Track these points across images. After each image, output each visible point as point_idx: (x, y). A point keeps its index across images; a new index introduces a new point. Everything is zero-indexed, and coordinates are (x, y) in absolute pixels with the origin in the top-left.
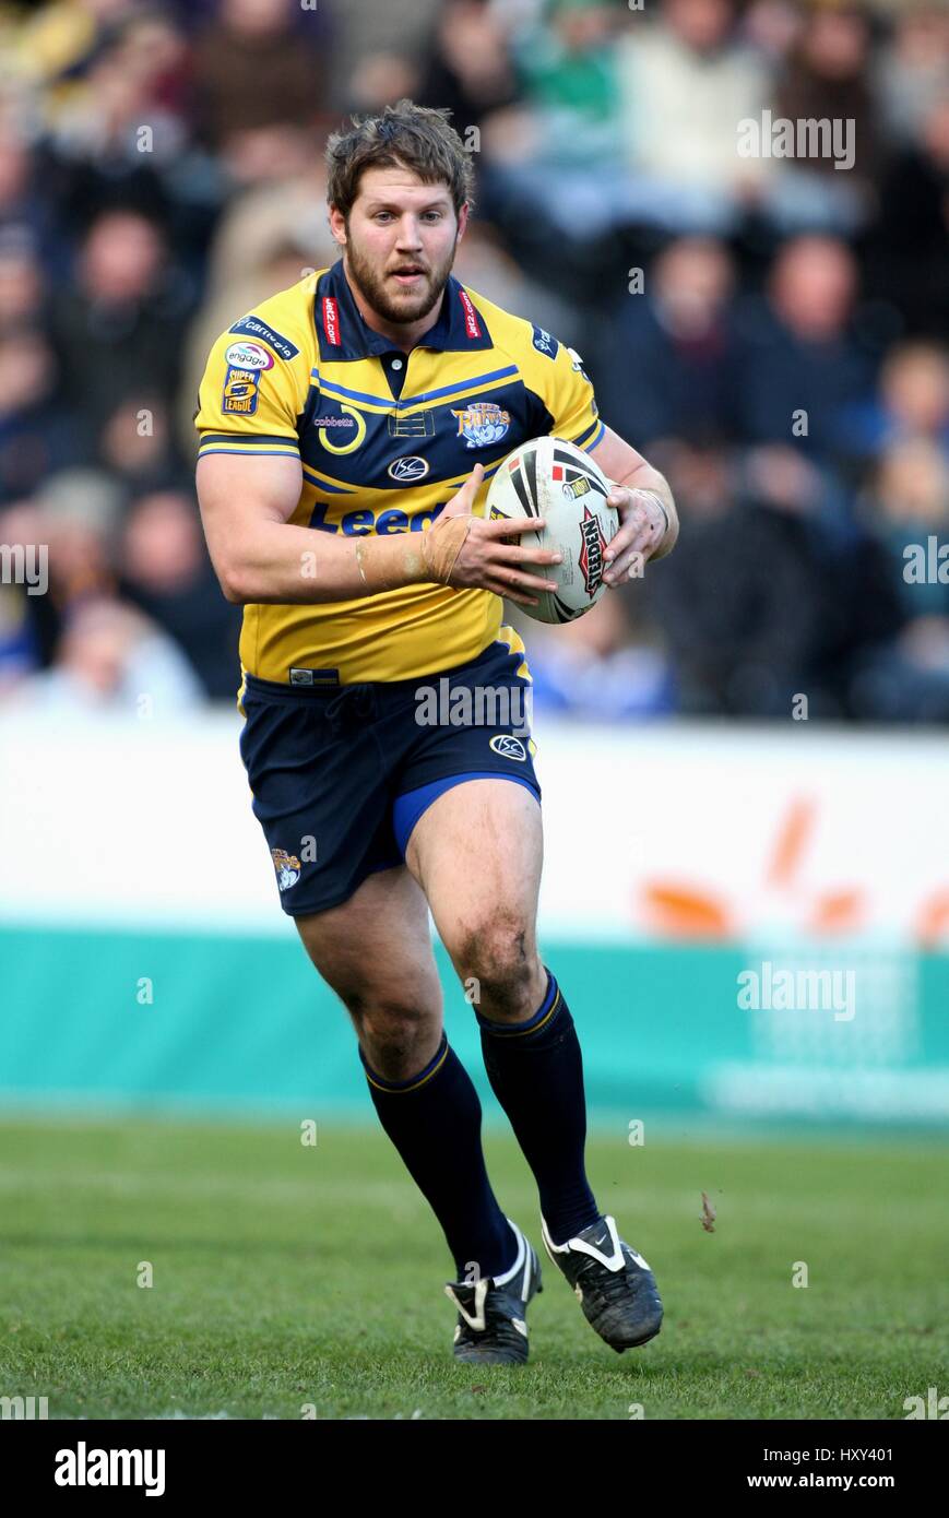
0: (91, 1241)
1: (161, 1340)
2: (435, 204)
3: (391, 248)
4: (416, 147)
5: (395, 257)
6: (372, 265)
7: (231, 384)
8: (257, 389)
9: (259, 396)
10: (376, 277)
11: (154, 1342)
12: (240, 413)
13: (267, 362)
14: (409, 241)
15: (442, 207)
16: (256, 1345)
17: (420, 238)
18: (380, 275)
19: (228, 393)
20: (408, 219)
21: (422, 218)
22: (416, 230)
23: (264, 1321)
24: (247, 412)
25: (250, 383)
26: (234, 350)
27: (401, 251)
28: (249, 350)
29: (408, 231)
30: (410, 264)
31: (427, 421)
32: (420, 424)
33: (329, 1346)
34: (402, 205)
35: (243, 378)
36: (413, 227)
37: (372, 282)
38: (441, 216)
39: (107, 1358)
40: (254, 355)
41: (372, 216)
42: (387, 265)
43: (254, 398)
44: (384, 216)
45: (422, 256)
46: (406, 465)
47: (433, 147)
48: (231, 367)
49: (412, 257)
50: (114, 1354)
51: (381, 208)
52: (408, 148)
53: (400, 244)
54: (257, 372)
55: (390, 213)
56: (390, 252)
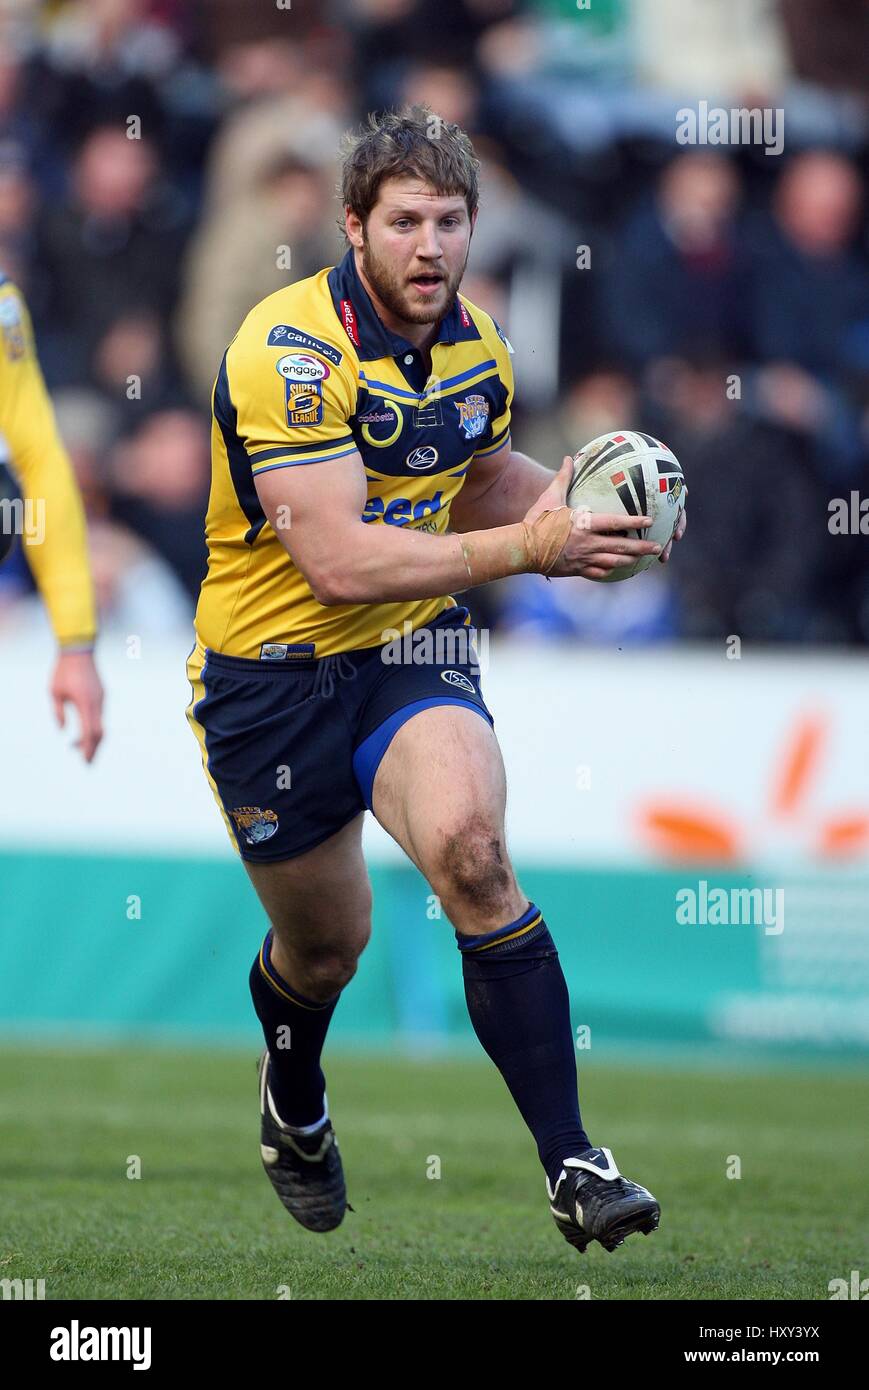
0: (83, 1172)
1: (154, 1274)
2: (455, 212)
3: (411, 254)
4: (436, 161)
5: (415, 264)
6: (391, 272)
7: (293, 399)
8: (322, 399)
9: (324, 404)
10: (396, 284)
11: (148, 1275)
12: (308, 424)
13: (323, 371)
14: (430, 249)
15: (460, 214)
16: (251, 1279)
17: (441, 245)
18: (400, 281)
19: (292, 407)
20: (429, 226)
21: (440, 225)
22: (436, 236)
23: (260, 1253)
24: (315, 423)
25: (314, 394)
26: (286, 363)
27: (421, 258)
28: (303, 362)
29: (428, 239)
30: (430, 271)
31: (437, 410)
32: (431, 414)
33: (326, 1279)
34: (423, 212)
35: (306, 391)
36: (433, 232)
37: (391, 288)
38: (459, 222)
39: (100, 1291)
40: (310, 365)
41: (393, 224)
42: (406, 273)
43: (320, 408)
44: (403, 223)
45: (441, 262)
46: (421, 454)
47: (453, 159)
48: (289, 382)
49: (432, 263)
50: (107, 1287)
51: (402, 215)
52: (429, 163)
53: (420, 252)
54: (318, 383)
55: (409, 220)
56: (410, 260)
